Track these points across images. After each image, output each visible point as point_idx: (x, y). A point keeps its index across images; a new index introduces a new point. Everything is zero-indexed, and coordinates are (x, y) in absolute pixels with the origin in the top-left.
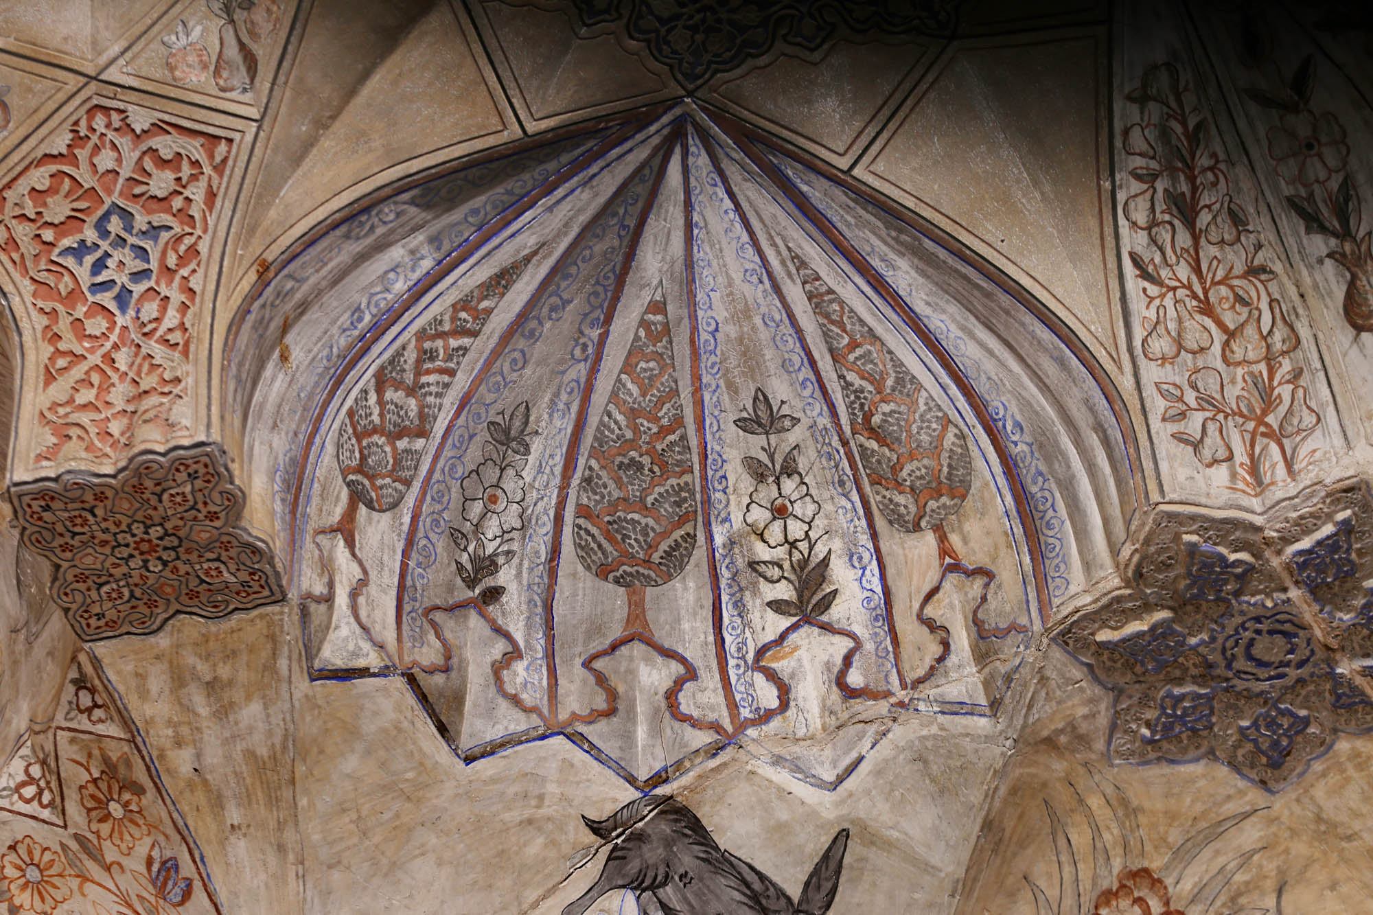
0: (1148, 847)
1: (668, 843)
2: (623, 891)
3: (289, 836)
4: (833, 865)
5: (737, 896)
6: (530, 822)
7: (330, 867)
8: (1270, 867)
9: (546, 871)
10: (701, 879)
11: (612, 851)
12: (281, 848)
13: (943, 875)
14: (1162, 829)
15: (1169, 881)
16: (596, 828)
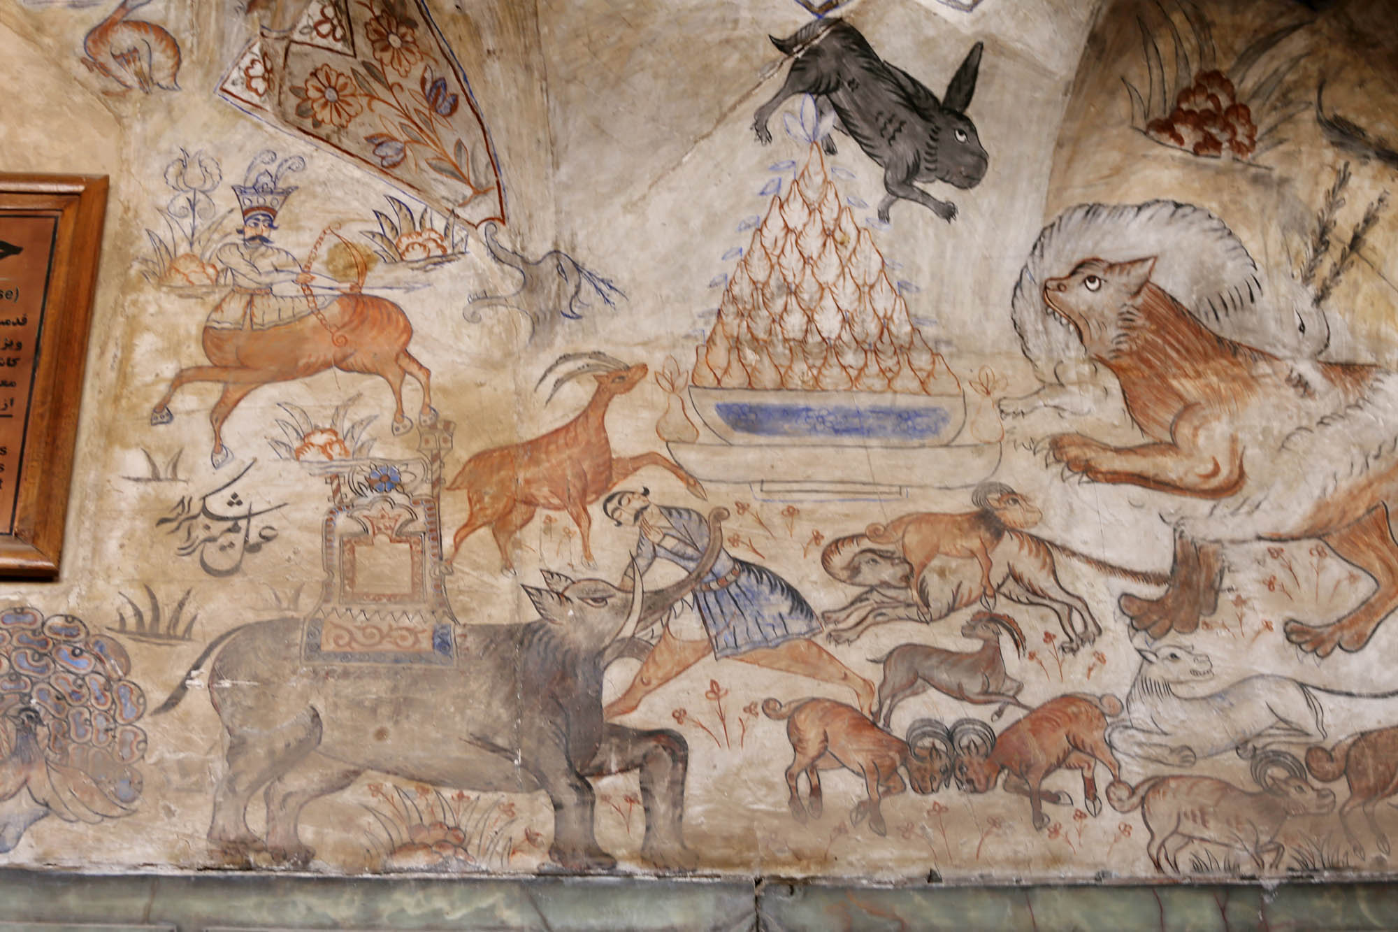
0: (1219, 54)
1: (838, 57)
2: (803, 96)
3: (535, 58)
4: (970, 71)
5: (895, 97)
6: (728, 41)
7: (568, 82)
8: (1313, 69)
9: (742, 81)
10: (866, 85)
11: (794, 64)
12: (528, 68)
13: (1057, 78)
14: (1229, 39)
15: (1235, 81)
16: (781, 45)
